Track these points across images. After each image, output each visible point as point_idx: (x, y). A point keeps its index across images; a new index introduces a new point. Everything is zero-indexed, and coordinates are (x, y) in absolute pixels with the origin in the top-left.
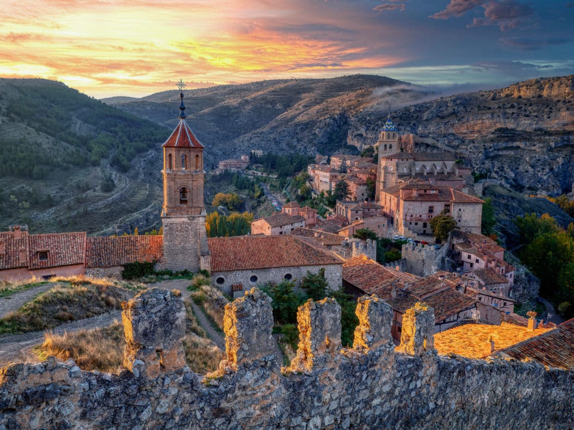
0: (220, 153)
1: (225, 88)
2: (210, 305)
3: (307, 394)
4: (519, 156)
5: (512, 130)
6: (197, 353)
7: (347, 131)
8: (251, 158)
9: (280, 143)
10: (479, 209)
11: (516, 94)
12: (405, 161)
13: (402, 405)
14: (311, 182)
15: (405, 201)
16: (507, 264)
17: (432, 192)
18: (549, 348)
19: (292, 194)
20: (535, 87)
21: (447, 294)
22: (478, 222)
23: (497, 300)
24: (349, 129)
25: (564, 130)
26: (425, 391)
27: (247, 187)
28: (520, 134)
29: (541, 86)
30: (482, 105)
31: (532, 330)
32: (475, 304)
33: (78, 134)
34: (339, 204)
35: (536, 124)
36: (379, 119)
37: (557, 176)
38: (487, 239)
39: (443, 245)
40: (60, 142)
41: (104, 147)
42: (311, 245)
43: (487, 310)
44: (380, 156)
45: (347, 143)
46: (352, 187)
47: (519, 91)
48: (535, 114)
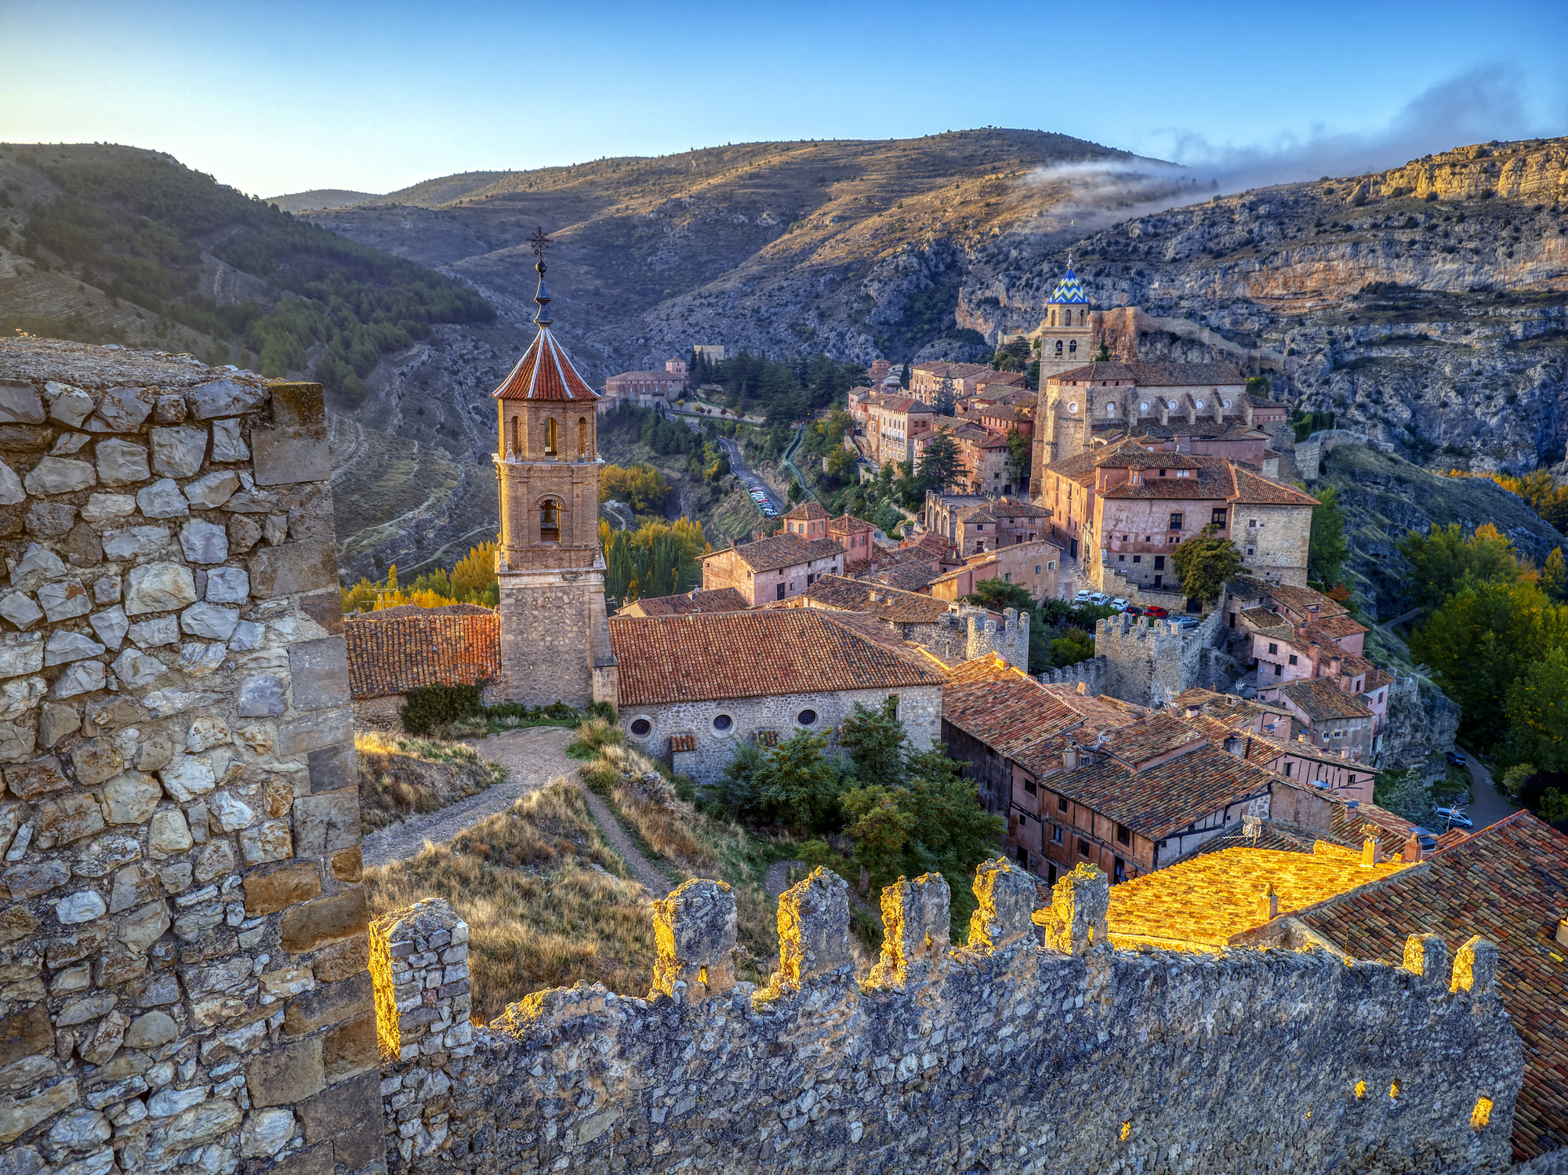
0: (607, 350)
1: (618, 165)
2: (626, 794)
3: (897, 1021)
4: (1425, 362)
5: (1411, 288)
6: (619, 917)
7: (956, 287)
8: (692, 367)
9: (771, 323)
10: (1302, 519)
11: (1422, 189)
12: (1111, 386)
13: (1049, 1037)
14: (856, 437)
15: (1107, 498)
16: (1370, 668)
17: (1179, 475)
18: (1400, 909)
19: (804, 470)
20: (1475, 168)
21: (1201, 760)
22: (1298, 557)
23: (1331, 768)
24: (960, 284)
25: (1551, 291)
26: (1090, 1012)
27: (683, 448)
28: (1430, 302)
29: (1494, 165)
30: (1328, 220)
31: (1370, 866)
32: (1270, 788)
33: (220, 303)
34: (932, 503)
35: (1475, 273)
36: (1045, 256)
37: (1525, 416)
38: (1323, 599)
39: (1206, 616)
40: (173, 327)
41: (292, 338)
42: (864, 636)
43: (1299, 801)
44: (1045, 372)
45: (954, 322)
46: (969, 454)
47: (1431, 179)
48: (1472, 245)
